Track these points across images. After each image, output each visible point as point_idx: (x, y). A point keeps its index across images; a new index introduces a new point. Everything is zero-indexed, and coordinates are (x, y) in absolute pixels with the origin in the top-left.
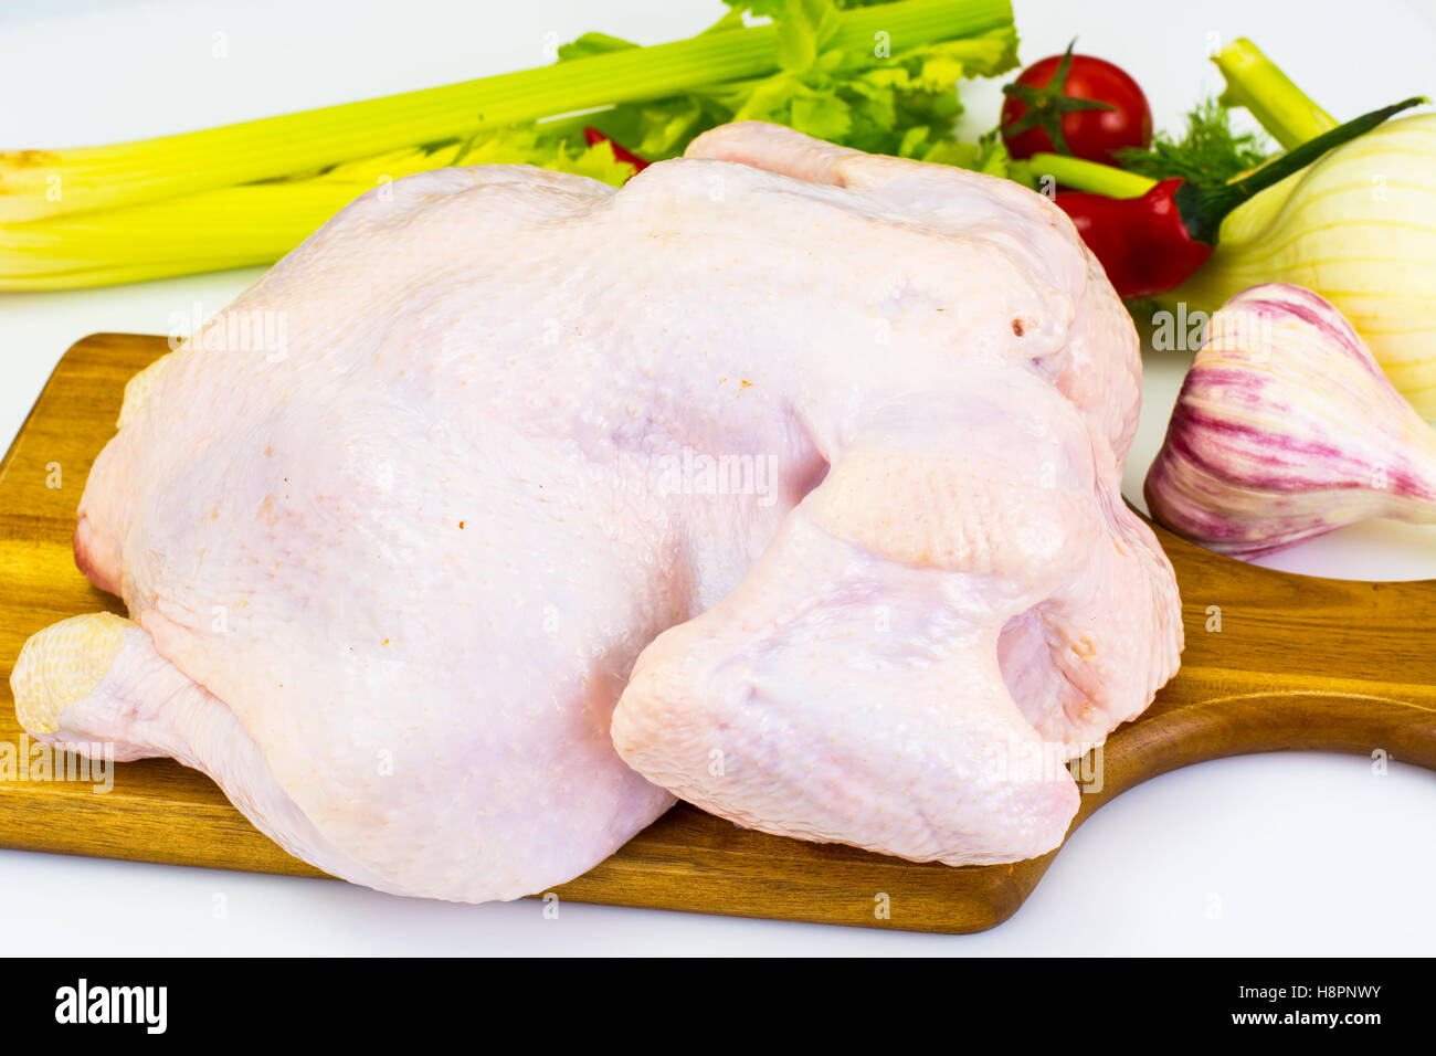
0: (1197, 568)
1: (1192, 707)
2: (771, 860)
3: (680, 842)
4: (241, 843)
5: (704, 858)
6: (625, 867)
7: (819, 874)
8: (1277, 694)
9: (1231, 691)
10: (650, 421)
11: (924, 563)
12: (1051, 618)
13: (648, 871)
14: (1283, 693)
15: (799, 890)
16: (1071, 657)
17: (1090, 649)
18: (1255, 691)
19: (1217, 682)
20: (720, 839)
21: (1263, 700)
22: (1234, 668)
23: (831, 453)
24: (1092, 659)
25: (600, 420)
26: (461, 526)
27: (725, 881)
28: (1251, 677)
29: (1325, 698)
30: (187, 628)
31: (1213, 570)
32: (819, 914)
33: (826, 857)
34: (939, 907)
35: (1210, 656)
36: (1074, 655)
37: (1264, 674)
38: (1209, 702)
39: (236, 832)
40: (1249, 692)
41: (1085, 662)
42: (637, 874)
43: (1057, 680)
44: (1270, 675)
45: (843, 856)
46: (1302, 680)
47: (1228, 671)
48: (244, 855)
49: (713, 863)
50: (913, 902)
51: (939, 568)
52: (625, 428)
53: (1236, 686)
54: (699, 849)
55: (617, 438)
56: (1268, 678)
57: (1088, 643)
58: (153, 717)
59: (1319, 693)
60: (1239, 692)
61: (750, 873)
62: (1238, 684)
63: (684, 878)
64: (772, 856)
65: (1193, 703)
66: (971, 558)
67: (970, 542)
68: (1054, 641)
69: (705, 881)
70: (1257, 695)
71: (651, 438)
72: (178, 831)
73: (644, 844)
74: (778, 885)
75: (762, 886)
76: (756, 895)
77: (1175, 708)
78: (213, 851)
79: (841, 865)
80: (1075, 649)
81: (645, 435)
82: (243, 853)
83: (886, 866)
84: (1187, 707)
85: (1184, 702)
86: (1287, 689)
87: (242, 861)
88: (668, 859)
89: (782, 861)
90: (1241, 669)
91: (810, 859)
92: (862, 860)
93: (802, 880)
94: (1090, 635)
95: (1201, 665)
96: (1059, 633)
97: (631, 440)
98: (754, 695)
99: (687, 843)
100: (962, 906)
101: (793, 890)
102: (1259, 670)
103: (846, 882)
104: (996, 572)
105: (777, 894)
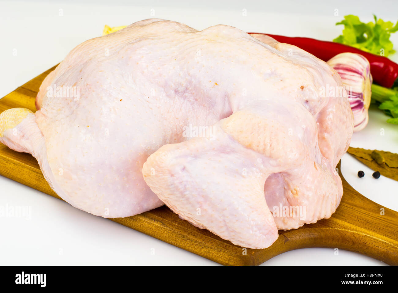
0: (352, 195)
1: (331, 228)
2: (184, 229)
3: (161, 216)
4: (42, 182)
5: (166, 223)
6: (143, 219)
7: (196, 237)
8: (358, 233)
9: (345, 228)
10: (187, 89)
11: (249, 147)
12: (286, 179)
13: (149, 222)
14: (361, 233)
15: (190, 240)
16: (290, 194)
17: (297, 193)
18: (352, 230)
19: (342, 224)
20: (173, 219)
21: (354, 233)
22: (349, 223)
23: (235, 110)
24: (296, 196)
25: (173, 85)
26: (121, 100)
27: (170, 231)
28: (353, 226)
29: (373, 239)
30: (44, 115)
31: (357, 197)
32: (193, 249)
33: (200, 233)
34: (228, 257)
35: (344, 218)
36: (291, 194)
37: (357, 227)
38: (337, 229)
39: (41, 178)
40: (350, 230)
41: (294, 197)
42: (146, 222)
43: (285, 200)
44: (360, 228)
45: (206, 234)
46: (368, 232)
47: (347, 223)
48: (42, 186)
49: (168, 225)
50: (221, 253)
51: (254, 150)
52: (179, 89)
53: (347, 227)
54: (165, 220)
55: (176, 91)
56: (358, 228)
57: (296, 191)
58: (28, 139)
59: (372, 236)
60: (347, 229)
61: (177, 231)
62: (348, 227)
63: (158, 227)
64: (185, 228)
65: (332, 227)
66: (264, 150)
67: (265, 145)
68: (286, 187)
69: (164, 229)
70: (352, 231)
71: (187, 94)
72: (26, 174)
73: (150, 214)
74: (184, 237)
75: (179, 235)
76: (177, 238)
77: (326, 227)
78: (34, 182)
79: (204, 236)
80: (292, 192)
81: (185, 93)
82: (41, 185)
83: (217, 240)
84: (329, 228)
85: (329, 227)
86: (362, 232)
87: (41, 187)
88: (156, 220)
89: (187, 230)
90: (351, 224)
91: (196, 232)
92: (211, 237)
93: (191, 237)
94: (298, 189)
95: (339, 219)
96: (288, 185)
97: (180, 93)
98: (184, 169)
99: (163, 218)
100: (235, 258)
101: (187, 239)
102: (357, 225)
103: (203, 241)
104: (270, 157)
105: (183, 239)
